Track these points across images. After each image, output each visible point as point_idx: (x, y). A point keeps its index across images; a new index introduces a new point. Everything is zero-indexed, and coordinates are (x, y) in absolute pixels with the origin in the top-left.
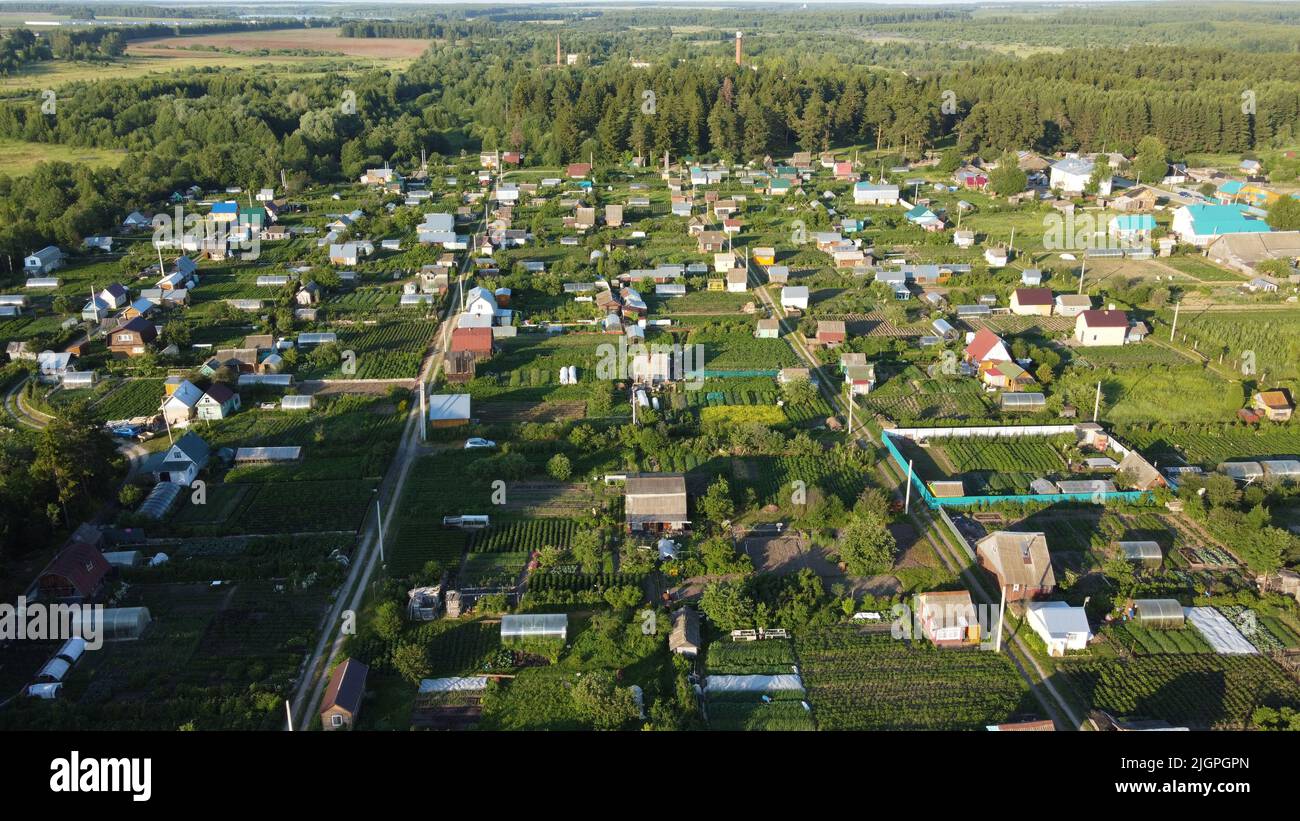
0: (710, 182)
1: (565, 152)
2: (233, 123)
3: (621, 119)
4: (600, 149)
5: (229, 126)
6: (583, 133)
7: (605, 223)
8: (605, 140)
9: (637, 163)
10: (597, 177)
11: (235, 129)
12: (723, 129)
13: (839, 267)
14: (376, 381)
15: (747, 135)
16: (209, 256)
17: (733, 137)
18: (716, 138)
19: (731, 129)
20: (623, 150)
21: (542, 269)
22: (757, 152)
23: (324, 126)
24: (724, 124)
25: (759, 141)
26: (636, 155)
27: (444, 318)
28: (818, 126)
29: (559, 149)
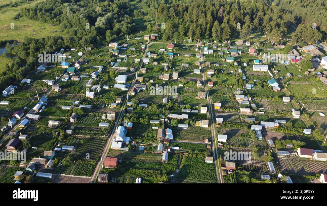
0: (209, 53)
1: (169, 36)
2: (79, 20)
3: (186, 25)
4: (179, 36)
5: (78, 21)
6: (175, 29)
7: (172, 78)
8: (181, 33)
9: (190, 40)
10: (176, 49)
11: (80, 22)
12: (216, 32)
13: (241, 113)
14: (79, 177)
15: (224, 34)
16: (54, 90)
17: (219, 35)
18: (214, 35)
19: (219, 32)
20: (186, 37)
21: (146, 106)
22: (226, 40)
23: (103, 23)
24: (217, 31)
25: (227, 36)
26: (190, 38)
27: (109, 137)
28: (247, 32)
29: (167, 35)
